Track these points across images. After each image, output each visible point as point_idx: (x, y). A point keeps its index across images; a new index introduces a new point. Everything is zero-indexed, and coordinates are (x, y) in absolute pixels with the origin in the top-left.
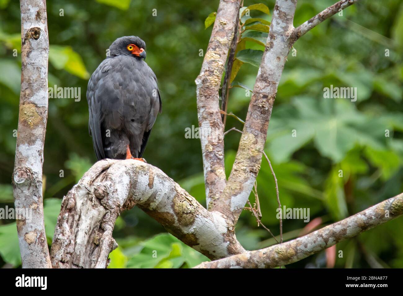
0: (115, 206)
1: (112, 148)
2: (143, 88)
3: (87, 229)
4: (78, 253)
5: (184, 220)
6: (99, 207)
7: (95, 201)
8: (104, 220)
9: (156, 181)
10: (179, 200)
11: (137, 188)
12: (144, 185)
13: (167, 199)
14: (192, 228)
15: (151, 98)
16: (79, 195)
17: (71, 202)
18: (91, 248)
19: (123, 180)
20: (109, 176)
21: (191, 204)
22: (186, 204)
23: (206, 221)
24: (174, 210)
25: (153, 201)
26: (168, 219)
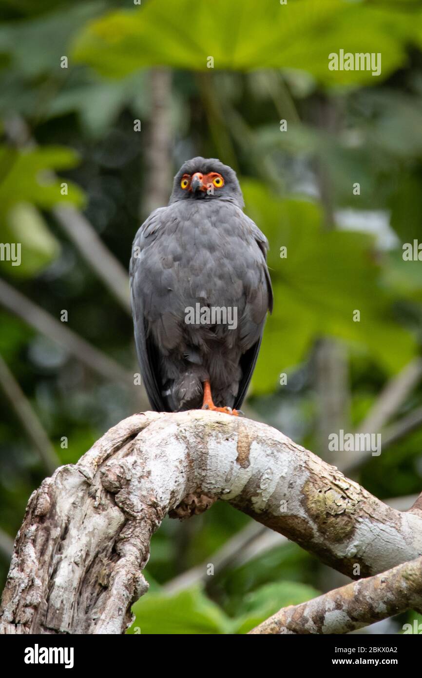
0: (144, 507)
1: (174, 390)
2: (226, 261)
3: (80, 554)
4: (58, 605)
5: (332, 529)
6: (109, 510)
7: (101, 498)
8: (122, 536)
9: (256, 452)
10: (316, 488)
11: (208, 468)
12: (226, 462)
13: (289, 487)
14: (351, 546)
15: (243, 284)
16: (68, 487)
17: (44, 502)
18: (92, 594)
19: (167, 453)
20: (136, 446)
21: (345, 495)
22: (333, 496)
23: (381, 530)
24: (308, 510)
25: (256, 495)
26: (298, 529)
